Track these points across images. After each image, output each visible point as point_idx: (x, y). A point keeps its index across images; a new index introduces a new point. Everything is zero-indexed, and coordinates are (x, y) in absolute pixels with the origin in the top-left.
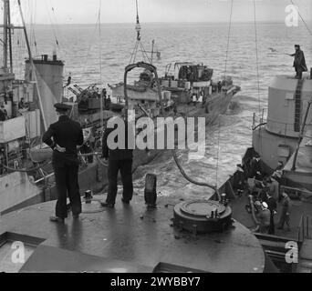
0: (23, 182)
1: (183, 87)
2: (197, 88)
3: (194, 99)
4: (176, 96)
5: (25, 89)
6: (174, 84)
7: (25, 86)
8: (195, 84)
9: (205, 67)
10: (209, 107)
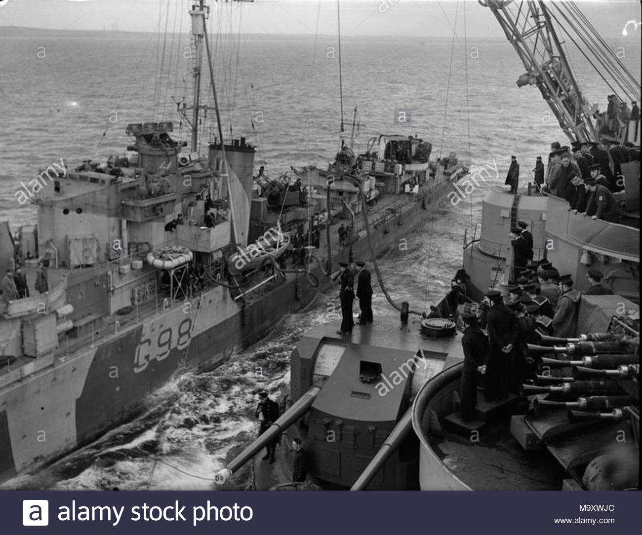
0: (224, 298)
1: (392, 171)
2: (410, 173)
3: (407, 188)
4: (382, 184)
5: (215, 184)
6: (380, 167)
7: (216, 180)
8: (408, 167)
9: (421, 140)
10: (426, 200)
